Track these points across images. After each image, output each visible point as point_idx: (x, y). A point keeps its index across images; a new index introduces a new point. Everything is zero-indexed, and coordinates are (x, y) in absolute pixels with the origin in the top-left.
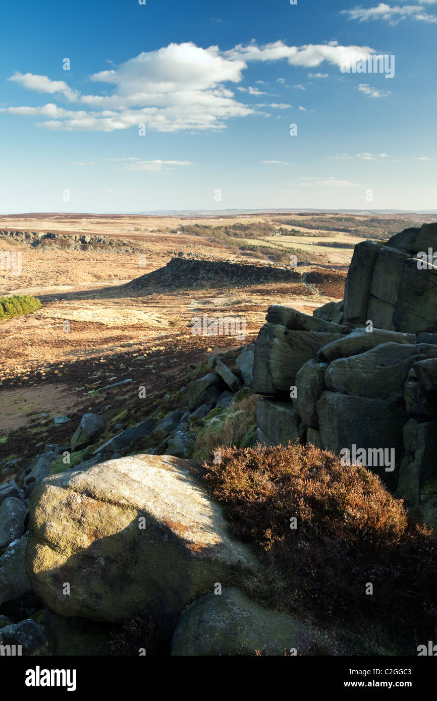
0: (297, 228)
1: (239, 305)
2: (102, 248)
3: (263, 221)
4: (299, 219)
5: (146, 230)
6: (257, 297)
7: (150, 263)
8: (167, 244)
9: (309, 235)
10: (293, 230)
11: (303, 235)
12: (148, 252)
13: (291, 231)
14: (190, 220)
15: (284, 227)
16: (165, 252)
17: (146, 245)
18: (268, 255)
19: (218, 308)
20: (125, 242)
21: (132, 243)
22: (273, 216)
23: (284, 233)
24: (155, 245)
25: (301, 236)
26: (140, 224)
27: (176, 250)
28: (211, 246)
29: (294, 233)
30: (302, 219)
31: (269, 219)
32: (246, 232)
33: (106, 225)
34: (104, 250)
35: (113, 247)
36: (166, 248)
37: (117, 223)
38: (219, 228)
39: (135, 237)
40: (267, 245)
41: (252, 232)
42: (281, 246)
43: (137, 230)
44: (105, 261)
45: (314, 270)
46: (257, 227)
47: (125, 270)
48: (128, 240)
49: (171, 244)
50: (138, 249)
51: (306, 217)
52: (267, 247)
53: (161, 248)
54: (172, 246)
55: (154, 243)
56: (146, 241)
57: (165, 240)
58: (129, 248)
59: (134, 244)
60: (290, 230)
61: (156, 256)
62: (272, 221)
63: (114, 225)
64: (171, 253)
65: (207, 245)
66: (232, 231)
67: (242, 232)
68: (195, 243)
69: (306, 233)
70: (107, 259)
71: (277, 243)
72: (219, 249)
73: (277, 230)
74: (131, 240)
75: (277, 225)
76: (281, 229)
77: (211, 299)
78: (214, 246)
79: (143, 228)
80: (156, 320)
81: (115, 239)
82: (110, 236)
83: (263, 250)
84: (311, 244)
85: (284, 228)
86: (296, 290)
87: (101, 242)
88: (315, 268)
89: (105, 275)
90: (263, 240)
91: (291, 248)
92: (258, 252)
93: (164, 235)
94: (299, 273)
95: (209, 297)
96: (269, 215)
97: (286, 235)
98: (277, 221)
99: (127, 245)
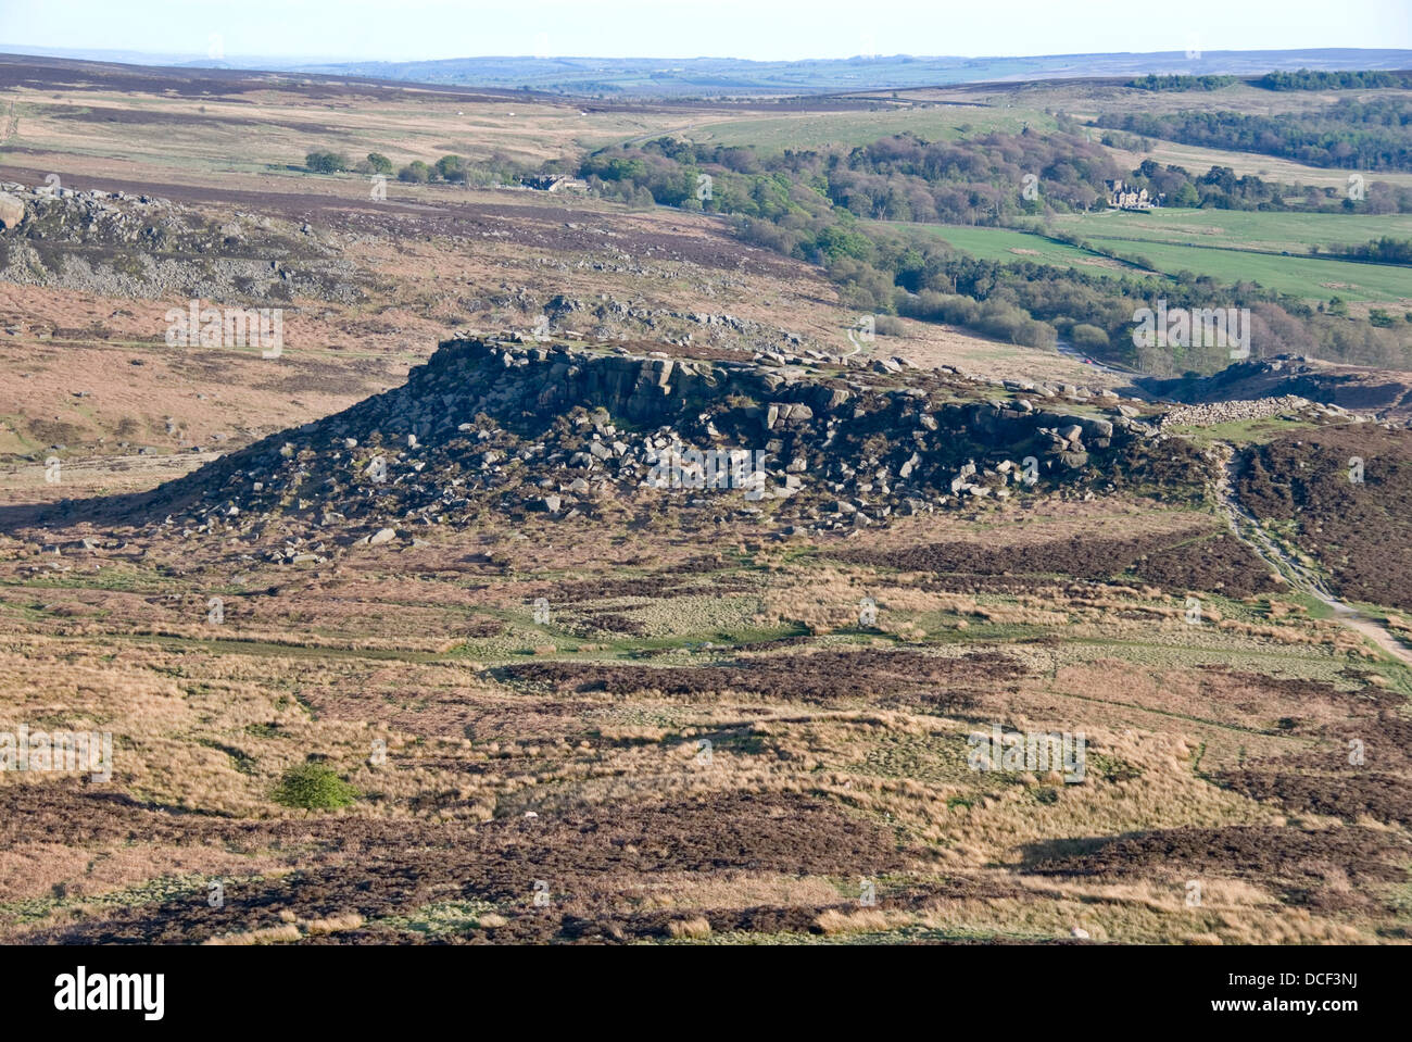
0: (1242, 165)
1: (791, 651)
2: (95, 260)
3: (1039, 124)
4: (1262, 112)
5: (378, 163)
6: (915, 597)
7: (373, 355)
8: (479, 249)
9: (1315, 203)
10: (1217, 176)
11: (1278, 204)
12: (366, 292)
13: (1209, 180)
14: (633, 118)
15: (1166, 154)
16: (464, 292)
17: (352, 251)
18: (1060, 320)
19: (657, 664)
20: (234, 230)
21: (276, 241)
22: (1110, 96)
23: (1165, 188)
24: (410, 253)
25: (1261, 207)
26: (344, 135)
27: (530, 284)
28: (731, 265)
29: (1221, 191)
30: (1278, 111)
31: (1082, 110)
32: (946, 186)
33: (152, 127)
34: (106, 276)
35: (164, 257)
36: (475, 270)
37: (213, 121)
38: (792, 161)
39: (293, 207)
40: (1062, 259)
41: (976, 186)
42: (1142, 265)
43: (322, 164)
44: (106, 335)
45: (1291, 427)
46: (1007, 156)
47: (223, 392)
48: (253, 219)
49: (506, 249)
50: (307, 274)
51: (1302, 96)
52: (1056, 275)
53: (443, 271)
54: (505, 262)
55: (406, 244)
56: (362, 227)
57: (472, 224)
58: (251, 269)
59: (287, 243)
60: (1202, 170)
61: (413, 320)
62: (1100, 124)
63: (194, 129)
64: (497, 300)
65: (709, 258)
66: (862, 176)
67: (921, 188)
68: (640, 246)
69: (1293, 192)
70: (121, 325)
71: (1122, 249)
72: (780, 285)
73: (1122, 175)
74: (267, 223)
75: (1132, 148)
76: (1148, 168)
77: (632, 600)
78: (752, 269)
79: (359, 154)
80: (230, 751)
81: (174, 215)
82: (145, 190)
83: (1035, 287)
84: (1323, 250)
85: (1164, 164)
86: (1164, 554)
87: (93, 228)
88: (1303, 414)
89: (90, 424)
90: (1037, 232)
91: (1202, 280)
92: (1000, 303)
93: (472, 198)
94: (1197, 443)
95: (625, 589)
96: (1078, 90)
97: (1173, 201)
98: (1129, 124)
99: (248, 253)
